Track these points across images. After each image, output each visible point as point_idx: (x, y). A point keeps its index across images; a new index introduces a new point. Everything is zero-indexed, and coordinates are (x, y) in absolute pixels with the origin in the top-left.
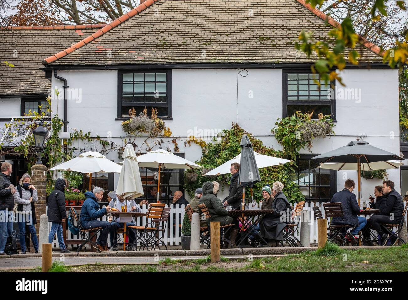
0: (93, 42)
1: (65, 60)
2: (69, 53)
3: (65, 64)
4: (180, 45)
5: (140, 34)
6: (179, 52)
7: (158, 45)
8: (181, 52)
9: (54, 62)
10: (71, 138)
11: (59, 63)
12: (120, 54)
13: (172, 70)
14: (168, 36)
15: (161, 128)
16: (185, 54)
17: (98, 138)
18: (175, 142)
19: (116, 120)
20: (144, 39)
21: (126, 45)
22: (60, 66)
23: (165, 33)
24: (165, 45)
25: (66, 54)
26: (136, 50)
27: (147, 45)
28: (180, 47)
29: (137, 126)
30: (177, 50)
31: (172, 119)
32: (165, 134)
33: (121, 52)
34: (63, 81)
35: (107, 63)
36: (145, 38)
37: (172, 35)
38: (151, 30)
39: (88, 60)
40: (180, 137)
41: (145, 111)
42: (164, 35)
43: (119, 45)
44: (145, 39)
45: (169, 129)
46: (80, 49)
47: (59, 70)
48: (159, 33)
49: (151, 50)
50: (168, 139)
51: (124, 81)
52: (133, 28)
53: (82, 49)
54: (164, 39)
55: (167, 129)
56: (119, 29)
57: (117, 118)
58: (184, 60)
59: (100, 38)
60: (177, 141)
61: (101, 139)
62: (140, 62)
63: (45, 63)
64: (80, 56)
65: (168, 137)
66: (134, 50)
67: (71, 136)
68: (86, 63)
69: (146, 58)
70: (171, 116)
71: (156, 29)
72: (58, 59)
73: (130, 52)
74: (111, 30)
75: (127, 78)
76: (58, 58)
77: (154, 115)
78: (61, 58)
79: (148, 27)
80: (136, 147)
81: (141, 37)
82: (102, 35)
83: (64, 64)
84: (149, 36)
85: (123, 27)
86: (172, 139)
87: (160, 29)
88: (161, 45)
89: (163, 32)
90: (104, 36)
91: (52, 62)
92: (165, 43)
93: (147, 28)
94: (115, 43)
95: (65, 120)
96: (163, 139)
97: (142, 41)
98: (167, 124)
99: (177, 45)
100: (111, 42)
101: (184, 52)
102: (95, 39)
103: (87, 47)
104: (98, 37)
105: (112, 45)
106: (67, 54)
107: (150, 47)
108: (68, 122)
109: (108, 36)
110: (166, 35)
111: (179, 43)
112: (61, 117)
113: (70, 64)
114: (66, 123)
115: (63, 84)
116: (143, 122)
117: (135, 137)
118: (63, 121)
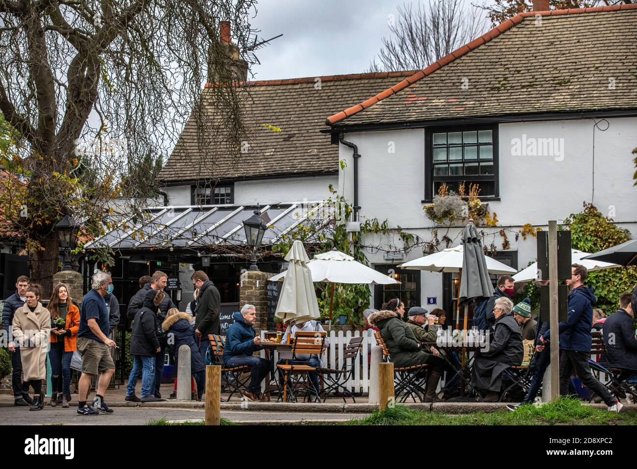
0: (407, 89)
1: (357, 117)
2: (368, 107)
3: (355, 122)
4: (523, 87)
5: (475, 74)
6: (518, 97)
7: (492, 89)
8: (521, 97)
9: (342, 120)
10: (361, 230)
11: (347, 123)
12: (434, 104)
13: (500, 125)
14: (513, 74)
15: (481, 213)
16: (524, 99)
17: (399, 229)
18: (503, 233)
19: (423, 202)
20: (477, 80)
21: (448, 91)
22: (347, 125)
23: (511, 69)
24: (503, 88)
25: (361, 108)
26: (460, 97)
27: (478, 88)
28: (522, 90)
29: (442, 210)
30: (516, 94)
31: (499, 200)
32: (488, 223)
33: (437, 101)
34: (353, 147)
35: (410, 119)
36: (479, 79)
37: (519, 72)
38: (493, 67)
39: (387, 115)
40: (510, 227)
41: (461, 188)
42: (508, 73)
43: (439, 91)
44: (480, 81)
45: (495, 215)
46: (384, 100)
47: (346, 132)
48: (503, 70)
49: (479, 96)
50: (493, 230)
51: (435, 145)
52: (470, 64)
53: (388, 100)
54: (505, 79)
55: (492, 215)
56: (448, 68)
57: (424, 199)
58: (517, 109)
59: (418, 82)
60: (507, 232)
61: (403, 231)
62: (455, 115)
63: (328, 123)
64: (380, 110)
65: (495, 227)
66: (457, 97)
67: (361, 227)
68: (382, 121)
69: (467, 109)
70: (497, 194)
71: (501, 65)
72: (347, 117)
73: (449, 101)
74: (438, 69)
75: (439, 139)
76: (348, 114)
77: (472, 194)
78: (353, 115)
79: (491, 62)
80: (450, 242)
81: (474, 77)
82: (422, 78)
83: (353, 123)
84: (486, 75)
85: (455, 65)
86: (499, 230)
87: (507, 65)
88: (497, 87)
89: (508, 68)
90: (425, 79)
91: (338, 121)
92: (504, 84)
93: (489, 64)
94: (435, 88)
95: (355, 205)
96: (485, 230)
97: (473, 84)
98: (493, 207)
99: (520, 87)
100: (430, 87)
101: (525, 96)
102: (410, 84)
103: (395, 97)
104: (415, 82)
105: (429, 92)
106: (364, 109)
107: (481, 91)
108: (360, 208)
109: (429, 79)
110: (511, 73)
111: (523, 84)
112: (350, 201)
113: (361, 122)
114: (357, 208)
115: (352, 153)
116: (450, 205)
117: (449, 228)
118: (353, 206)
